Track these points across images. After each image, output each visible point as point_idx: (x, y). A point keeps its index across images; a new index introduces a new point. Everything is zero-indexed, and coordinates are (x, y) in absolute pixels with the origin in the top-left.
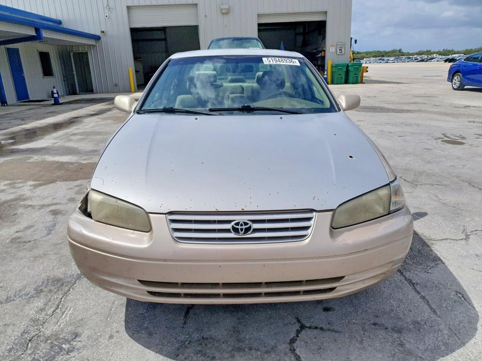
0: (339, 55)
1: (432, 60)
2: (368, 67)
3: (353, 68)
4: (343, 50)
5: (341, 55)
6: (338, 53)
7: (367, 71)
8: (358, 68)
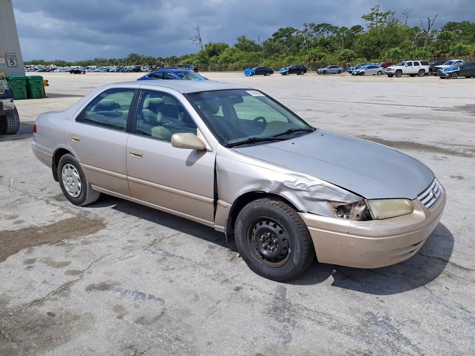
0: (11, 67)
1: (55, 71)
2: (47, 81)
3: (34, 82)
4: (15, 62)
5: (13, 67)
6: (10, 64)
7: (48, 85)
8: (39, 82)
